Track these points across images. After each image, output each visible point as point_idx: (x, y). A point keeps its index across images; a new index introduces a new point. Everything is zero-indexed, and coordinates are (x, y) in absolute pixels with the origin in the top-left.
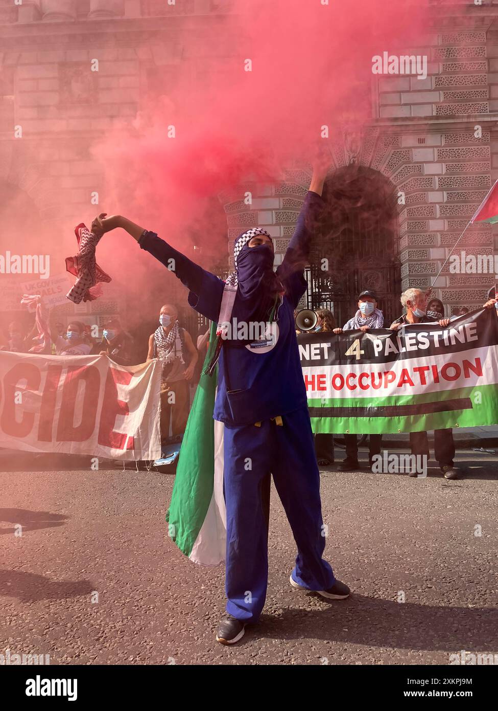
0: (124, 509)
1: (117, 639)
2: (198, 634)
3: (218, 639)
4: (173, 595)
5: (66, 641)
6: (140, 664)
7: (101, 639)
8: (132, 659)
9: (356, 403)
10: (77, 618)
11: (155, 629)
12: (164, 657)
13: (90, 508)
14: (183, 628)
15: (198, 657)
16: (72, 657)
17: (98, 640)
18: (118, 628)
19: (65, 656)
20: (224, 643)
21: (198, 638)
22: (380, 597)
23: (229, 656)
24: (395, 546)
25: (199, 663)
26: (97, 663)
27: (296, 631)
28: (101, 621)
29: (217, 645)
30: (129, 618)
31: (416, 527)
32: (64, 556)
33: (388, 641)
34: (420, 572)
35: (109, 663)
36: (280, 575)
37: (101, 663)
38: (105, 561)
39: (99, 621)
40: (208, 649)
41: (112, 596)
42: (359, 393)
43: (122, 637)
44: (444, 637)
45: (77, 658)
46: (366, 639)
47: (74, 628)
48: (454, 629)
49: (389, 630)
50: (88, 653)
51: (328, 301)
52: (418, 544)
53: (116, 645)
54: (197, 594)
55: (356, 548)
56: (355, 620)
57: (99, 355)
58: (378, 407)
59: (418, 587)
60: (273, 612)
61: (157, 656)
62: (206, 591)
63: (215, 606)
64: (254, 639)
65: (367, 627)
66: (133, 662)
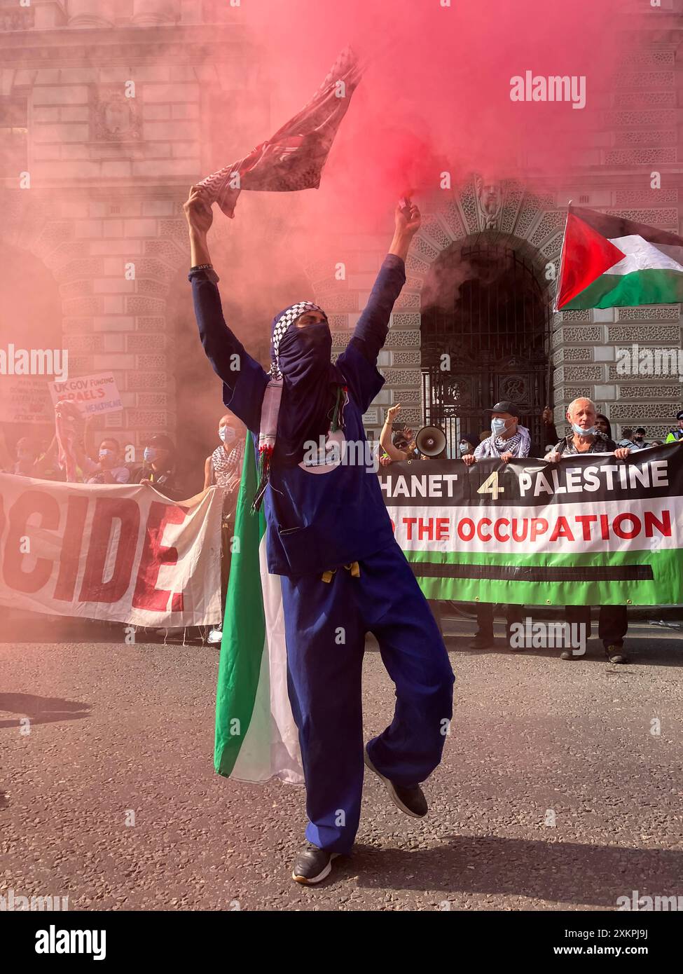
0: (167, 696)
1: (155, 874)
2: (267, 869)
3: (294, 877)
4: (233, 816)
5: (85, 876)
6: (186, 909)
7: (133, 875)
8: (175, 902)
9: (490, 559)
10: (100, 845)
11: (208, 862)
12: (219, 900)
13: (121, 694)
14: (247, 862)
15: (266, 901)
16: (92, 899)
17: (129, 875)
18: (156, 860)
19: (83, 897)
20: (303, 883)
21: (267, 876)
22: (519, 823)
23: (309, 901)
24: (541, 754)
25: (268, 908)
26: (126, 908)
27: (403, 868)
28: (134, 850)
29: (292, 885)
30: (172, 846)
31: (571, 727)
32: (83, 759)
33: (529, 884)
34: (576, 790)
35: (143, 908)
36: (382, 790)
37: (132, 908)
38: (140, 766)
39: (130, 850)
40: (280, 891)
41: (149, 815)
42: (494, 546)
43: (163, 872)
44: (607, 880)
45: (99, 900)
46: (499, 880)
47: (96, 859)
48: (621, 869)
49: (532, 869)
50: (114, 893)
51: (453, 417)
52: (572, 751)
53: (153, 882)
54: (266, 815)
55: (487, 755)
56: (484, 853)
57: (140, 485)
58: (521, 567)
59: (572, 810)
60: (371, 840)
61: (209, 899)
62: (278, 810)
63: (291, 831)
64: (345, 878)
65: (501, 864)
66: (176, 907)
